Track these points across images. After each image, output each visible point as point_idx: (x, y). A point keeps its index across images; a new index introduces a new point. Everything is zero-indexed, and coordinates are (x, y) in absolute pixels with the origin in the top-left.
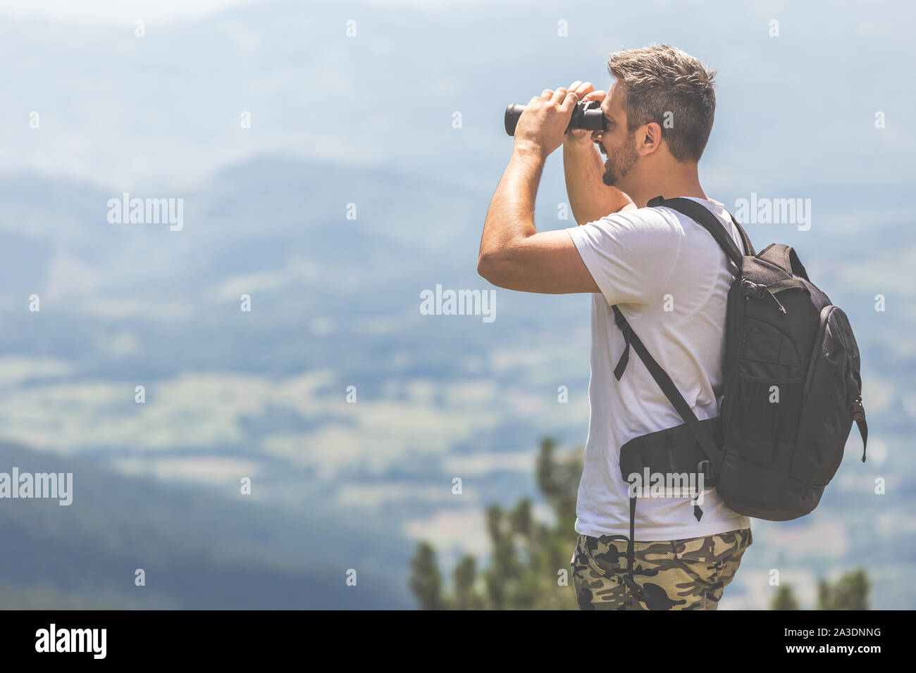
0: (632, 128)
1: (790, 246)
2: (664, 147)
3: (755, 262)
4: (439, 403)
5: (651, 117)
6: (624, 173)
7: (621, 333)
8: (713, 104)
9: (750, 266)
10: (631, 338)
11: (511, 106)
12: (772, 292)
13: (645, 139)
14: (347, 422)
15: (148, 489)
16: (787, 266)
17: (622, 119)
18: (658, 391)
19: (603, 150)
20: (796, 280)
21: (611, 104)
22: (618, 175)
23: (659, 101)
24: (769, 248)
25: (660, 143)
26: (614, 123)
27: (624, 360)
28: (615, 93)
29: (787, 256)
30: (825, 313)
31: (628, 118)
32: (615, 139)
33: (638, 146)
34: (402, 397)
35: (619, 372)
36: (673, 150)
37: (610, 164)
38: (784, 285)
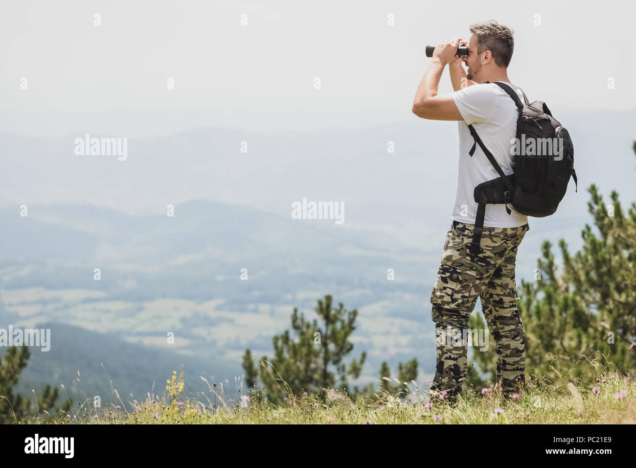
0: (479, 53)
1: (544, 102)
2: (493, 61)
3: (528, 108)
4: (272, 314)
5: (487, 48)
6: (476, 73)
7: (473, 137)
8: (513, 43)
9: (526, 110)
10: (477, 139)
11: (428, 45)
12: (535, 120)
13: (485, 57)
14: (231, 321)
15: (139, 350)
16: (542, 110)
17: (475, 50)
18: (488, 161)
19: (467, 64)
20: (545, 116)
21: (470, 44)
22: (473, 74)
23: (491, 41)
24: (534, 102)
25: (491, 59)
26: (472, 52)
27: (474, 148)
28: (472, 40)
29: (542, 106)
30: (557, 129)
31: (478, 49)
32: (472, 59)
33: (482, 60)
34: (255, 311)
35: (472, 153)
36: (496, 62)
37: (470, 71)
38: (540, 118)
